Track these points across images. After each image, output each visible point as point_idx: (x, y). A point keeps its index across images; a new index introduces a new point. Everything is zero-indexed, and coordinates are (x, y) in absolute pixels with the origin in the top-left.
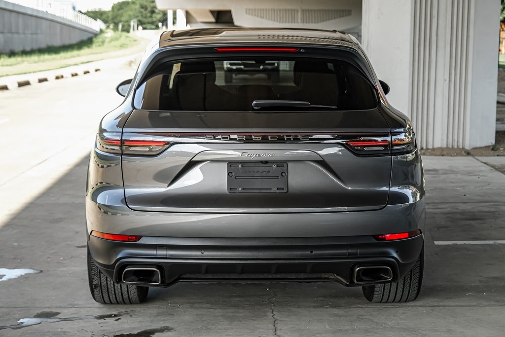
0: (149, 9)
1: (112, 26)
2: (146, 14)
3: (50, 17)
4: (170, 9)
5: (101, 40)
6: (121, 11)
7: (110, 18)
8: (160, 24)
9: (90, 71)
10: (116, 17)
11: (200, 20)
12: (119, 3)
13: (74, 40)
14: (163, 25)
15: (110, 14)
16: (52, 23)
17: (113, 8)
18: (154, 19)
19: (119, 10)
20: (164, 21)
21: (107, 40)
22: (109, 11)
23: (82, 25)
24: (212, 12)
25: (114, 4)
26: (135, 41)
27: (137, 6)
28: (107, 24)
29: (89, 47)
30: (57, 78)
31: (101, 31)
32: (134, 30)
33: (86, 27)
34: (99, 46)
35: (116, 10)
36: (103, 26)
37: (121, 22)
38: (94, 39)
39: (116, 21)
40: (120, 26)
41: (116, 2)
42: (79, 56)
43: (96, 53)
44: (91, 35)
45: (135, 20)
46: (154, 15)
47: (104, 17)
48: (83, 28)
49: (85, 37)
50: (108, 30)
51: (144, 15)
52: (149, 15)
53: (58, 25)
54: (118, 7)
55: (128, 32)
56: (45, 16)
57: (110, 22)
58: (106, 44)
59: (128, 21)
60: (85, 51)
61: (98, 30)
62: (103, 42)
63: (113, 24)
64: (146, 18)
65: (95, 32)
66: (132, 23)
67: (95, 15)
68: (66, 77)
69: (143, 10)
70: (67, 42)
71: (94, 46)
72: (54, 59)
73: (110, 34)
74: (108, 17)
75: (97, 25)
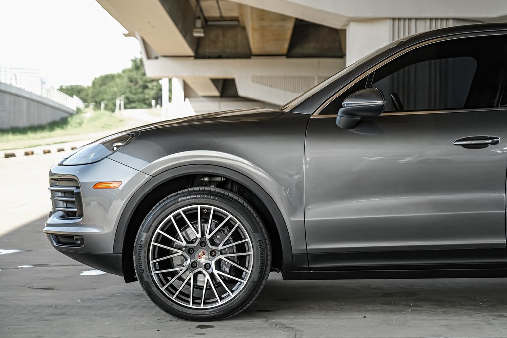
0: (140, 82)
1: (92, 106)
2: (136, 89)
3: (14, 91)
4: (165, 77)
5: (78, 121)
6: (104, 87)
7: (90, 95)
8: (153, 102)
9: (65, 149)
10: (97, 95)
11: (200, 93)
12: (101, 77)
13: (44, 121)
14: (157, 104)
15: (90, 91)
16: (18, 98)
17: (94, 83)
18: (147, 96)
19: (101, 85)
20: (158, 99)
21: (85, 121)
22: (89, 87)
23: (54, 102)
24: (215, 81)
25: (95, 78)
26: (122, 121)
27: (126, 80)
28: (86, 104)
29: (63, 128)
30: (27, 154)
31: (79, 111)
32: (120, 109)
33: (59, 104)
34: (76, 127)
35: (97, 86)
36: (81, 105)
37: (104, 100)
38: (69, 119)
39: (97, 100)
40: (103, 105)
41: (98, 76)
42: (50, 137)
43: (72, 134)
44: (65, 115)
45: (123, 97)
46: (146, 91)
47: (82, 95)
48: (56, 106)
49: (58, 117)
50: (88, 109)
51: (133, 91)
52: (140, 90)
53: (25, 101)
54: (100, 83)
55: (113, 111)
56: (9, 90)
57: (90, 101)
58: (84, 125)
59: (113, 99)
60: (58, 132)
61: (75, 109)
62: (80, 124)
63: (93, 104)
64: (135, 94)
65: (71, 111)
66: (118, 102)
67: (72, 91)
68: (37, 154)
69: (132, 84)
70: (35, 122)
71: (69, 127)
72: (20, 139)
73: (89, 113)
74: (87, 95)
75: (73, 103)
